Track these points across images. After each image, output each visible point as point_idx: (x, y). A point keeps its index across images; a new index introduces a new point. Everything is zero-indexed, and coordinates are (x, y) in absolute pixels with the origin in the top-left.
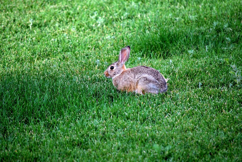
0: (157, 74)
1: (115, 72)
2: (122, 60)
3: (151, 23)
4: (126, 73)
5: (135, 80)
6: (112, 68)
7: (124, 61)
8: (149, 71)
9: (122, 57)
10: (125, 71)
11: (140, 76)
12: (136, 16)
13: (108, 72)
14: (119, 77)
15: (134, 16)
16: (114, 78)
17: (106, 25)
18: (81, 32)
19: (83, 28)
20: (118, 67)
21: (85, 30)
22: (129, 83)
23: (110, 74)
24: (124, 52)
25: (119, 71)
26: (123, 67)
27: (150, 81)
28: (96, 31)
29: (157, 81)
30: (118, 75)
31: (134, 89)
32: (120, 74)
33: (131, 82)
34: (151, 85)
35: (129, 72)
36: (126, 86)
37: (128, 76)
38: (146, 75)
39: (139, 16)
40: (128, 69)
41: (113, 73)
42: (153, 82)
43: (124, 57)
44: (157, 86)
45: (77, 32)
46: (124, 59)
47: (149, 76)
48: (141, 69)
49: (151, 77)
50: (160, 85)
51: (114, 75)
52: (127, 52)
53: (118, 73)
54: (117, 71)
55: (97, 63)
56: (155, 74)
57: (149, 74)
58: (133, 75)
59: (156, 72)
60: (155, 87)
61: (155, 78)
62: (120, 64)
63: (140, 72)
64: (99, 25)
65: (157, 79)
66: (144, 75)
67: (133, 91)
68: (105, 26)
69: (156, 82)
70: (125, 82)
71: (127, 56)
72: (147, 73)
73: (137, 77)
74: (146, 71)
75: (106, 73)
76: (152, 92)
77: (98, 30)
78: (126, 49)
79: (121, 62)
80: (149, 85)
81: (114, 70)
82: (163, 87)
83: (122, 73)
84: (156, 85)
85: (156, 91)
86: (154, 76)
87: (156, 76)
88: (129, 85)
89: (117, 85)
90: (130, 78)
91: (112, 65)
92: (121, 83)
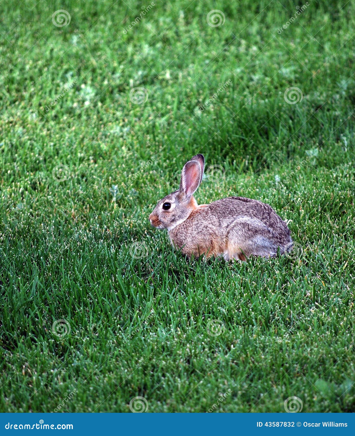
0: (269, 214)
1: (173, 215)
2: (187, 188)
3: (201, 92)
4: (200, 216)
5: (222, 230)
6: (167, 207)
7: (192, 190)
8: (252, 207)
9: (187, 181)
10: (197, 212)
11: (233, 221)
12: (160, 77)
13: (157, 215)
14: (185, 226)
15: (156, 76)
16: (172, 228)
17: (103, 101)
18: (52, 123)
19: (53, 113)
20: (180, 204)
21: (60, 115)
22: (207, 237)
23: (162, 220)
24: (191, 169)
25: (183, 212)
26: (191, 203)
27: (256, 232)
28: (84, 117)
29: (269, 228)
30: (180, 222)
31: (221, 250)
32: (185, 219)
33: (213, 234)
34: (259, 239)
35: (207, 213)
36: (203, 245)
37: (205, 223)
38: (245, 219)
39: (168, 76)
40: (201, 205)
41: (169, 217)
42: (262, 232)
43: (191, 181)
44: (271, 240)
45: (43, 123)
46: (193, 184)
47: (253, 220)
48: (233, 204)
49: (257, 223)
50: (277, 237)
51: (173, 221)
52: (199, 169)
53: (180, 217)
54: (179, 213)
55: (113, 193)
56: (264, 214)
57: (251, 216)
58: (215, 219)
59: (265, 208)
60: (267, 244)
61: (265, 223)
62: (184, 197)
63: (231, 212)
64: (87, 104)
65: (271, 225)
66: (241, 219)
67: (219, 255)
68: (100, 104)
69: (269, 231)
70: (200, 237)
71: (199, 178)
72: (247, 213)
73: (226, 225)
74: (244, 210)
75: (154, 218)
76: (261, 254)
77: (88, 116)
78: (195, 162)
79: (186, 192)
80: (255, 240)
81: (170, 210)
82: (284, 240)
83: (190, 217)
84: (269, 238)
85: (271, 253)
86: (263, 219)
87: (266, 218)
88: (207, 243)
89: (180, 244)
90: (210, 226)
91: (167, 201)
92: (189, 240)
